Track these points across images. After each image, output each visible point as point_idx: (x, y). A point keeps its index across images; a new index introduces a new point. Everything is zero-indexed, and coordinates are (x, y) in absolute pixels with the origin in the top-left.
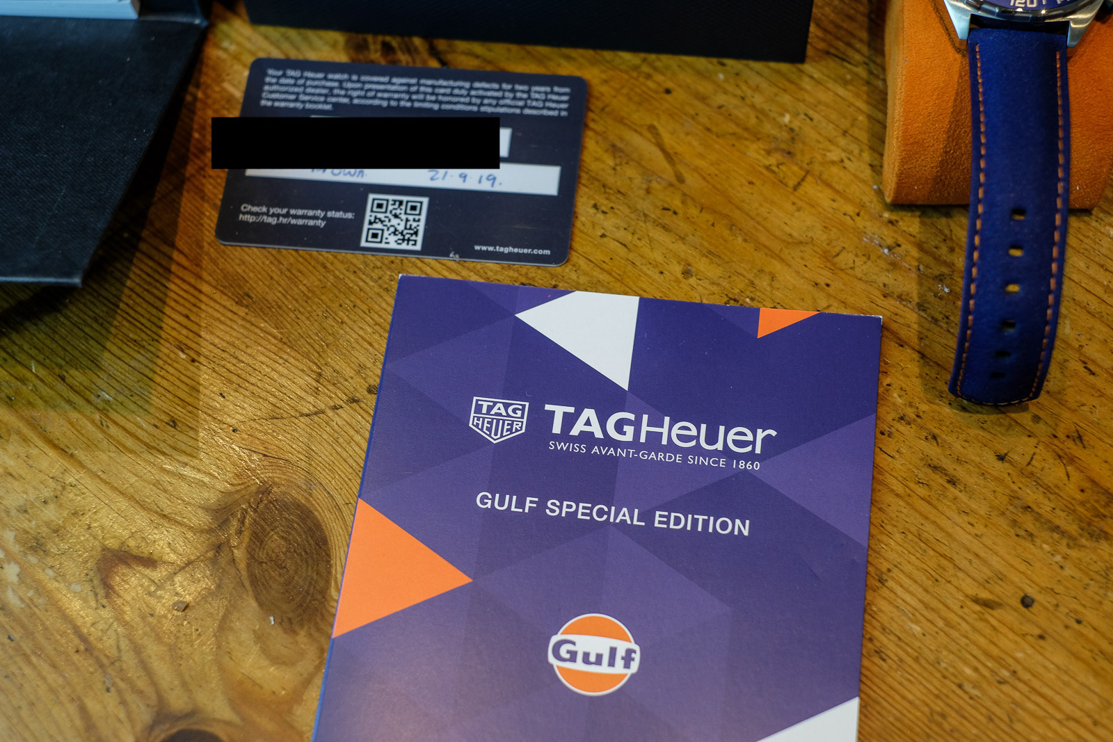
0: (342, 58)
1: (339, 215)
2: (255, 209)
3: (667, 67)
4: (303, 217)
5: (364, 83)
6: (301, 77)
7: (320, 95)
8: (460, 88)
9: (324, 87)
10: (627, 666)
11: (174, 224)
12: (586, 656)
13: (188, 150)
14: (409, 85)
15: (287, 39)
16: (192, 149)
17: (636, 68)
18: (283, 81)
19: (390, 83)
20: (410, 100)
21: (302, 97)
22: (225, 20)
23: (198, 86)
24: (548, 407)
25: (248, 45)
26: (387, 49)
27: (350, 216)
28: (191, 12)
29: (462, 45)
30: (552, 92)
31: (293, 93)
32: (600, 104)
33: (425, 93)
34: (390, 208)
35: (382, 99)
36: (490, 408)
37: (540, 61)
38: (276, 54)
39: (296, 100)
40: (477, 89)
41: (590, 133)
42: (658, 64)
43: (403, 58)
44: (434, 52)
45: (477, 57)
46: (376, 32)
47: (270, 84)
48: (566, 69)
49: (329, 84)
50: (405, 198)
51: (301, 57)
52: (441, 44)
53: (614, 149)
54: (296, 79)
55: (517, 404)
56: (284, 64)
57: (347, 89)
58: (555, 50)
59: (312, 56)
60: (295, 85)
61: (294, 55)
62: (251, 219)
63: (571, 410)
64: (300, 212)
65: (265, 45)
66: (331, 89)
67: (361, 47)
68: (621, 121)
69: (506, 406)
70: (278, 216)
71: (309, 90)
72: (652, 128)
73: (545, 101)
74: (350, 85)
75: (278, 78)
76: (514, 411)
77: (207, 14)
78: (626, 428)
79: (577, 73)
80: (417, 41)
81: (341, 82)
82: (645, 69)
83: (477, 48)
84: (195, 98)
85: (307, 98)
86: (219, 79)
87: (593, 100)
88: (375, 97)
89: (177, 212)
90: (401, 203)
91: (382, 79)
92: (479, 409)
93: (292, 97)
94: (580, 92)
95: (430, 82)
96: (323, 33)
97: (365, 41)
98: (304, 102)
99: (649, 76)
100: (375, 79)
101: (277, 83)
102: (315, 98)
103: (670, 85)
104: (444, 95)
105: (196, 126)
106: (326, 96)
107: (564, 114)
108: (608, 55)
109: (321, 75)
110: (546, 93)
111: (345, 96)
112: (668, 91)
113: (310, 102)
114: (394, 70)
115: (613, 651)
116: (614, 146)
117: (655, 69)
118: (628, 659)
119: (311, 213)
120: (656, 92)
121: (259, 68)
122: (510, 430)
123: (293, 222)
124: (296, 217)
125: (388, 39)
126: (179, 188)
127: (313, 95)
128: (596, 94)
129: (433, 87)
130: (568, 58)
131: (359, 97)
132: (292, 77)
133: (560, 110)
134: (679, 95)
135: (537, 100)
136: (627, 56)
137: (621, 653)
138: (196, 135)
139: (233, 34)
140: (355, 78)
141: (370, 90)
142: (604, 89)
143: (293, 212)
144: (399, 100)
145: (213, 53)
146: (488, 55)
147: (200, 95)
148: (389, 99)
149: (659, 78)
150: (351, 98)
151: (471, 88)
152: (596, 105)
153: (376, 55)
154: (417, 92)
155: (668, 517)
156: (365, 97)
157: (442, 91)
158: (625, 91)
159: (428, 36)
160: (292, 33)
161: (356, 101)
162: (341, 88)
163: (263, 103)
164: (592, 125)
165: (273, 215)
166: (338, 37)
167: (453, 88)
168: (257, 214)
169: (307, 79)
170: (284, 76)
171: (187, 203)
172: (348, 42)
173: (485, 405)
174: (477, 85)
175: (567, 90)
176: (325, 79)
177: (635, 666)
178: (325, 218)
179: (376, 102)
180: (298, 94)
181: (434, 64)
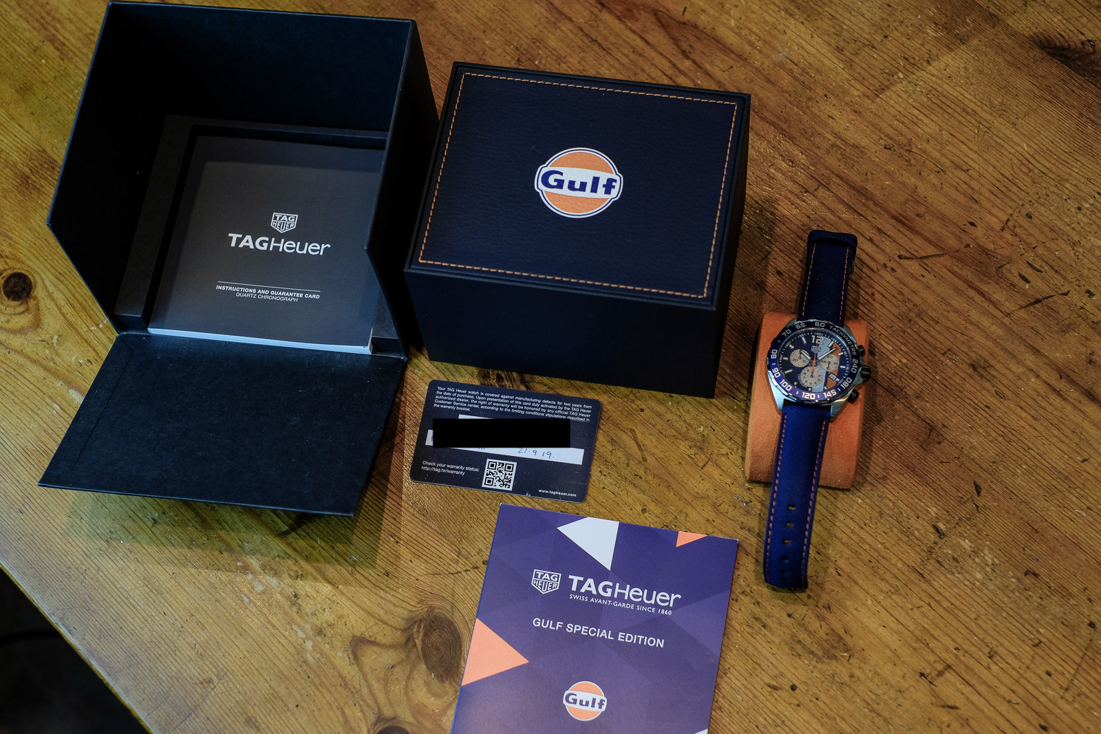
0: (476, 383)
1: (471, 469)
2: (429, 464)
3: (643, 397)
4: (453, 469)
5: (487, 397)
6: (455, 392)
7: (464, 402)
8: (536, 403)
9: (466, 398)
10: (600, 707)
11: (388, 470)
12: (581, 701)
13: (396, 429)
14: (510, 400)
15: (448, 369)
16: (398, 429)
17: (626, 396)
18: (445, 394)
19: (500, 398)
20: (510, 408)
21: (455, 403)
22: (416, 357)
23: (402, 394)
24: (570, 577)
25: (428, 372)
26: (499, 378)
27: (477, 470)
28: (399, 352)
29: (538, 378)
30: (582, 408)
31: (450, 401)
32: (607, 416)
33: (518, 405)
34: (497, 467)
35: (496, 406)
36: (542, 576)
37: (577, 389)
38: (443, 378)
39: (452, 405)
40: (545, 404)
41: (601, 431)
42: (638, 394)
43: (507, 384)
44: (523, 381)
45: (546, 385)
46: (494, 369)
47: (439, 395)
48: (591, 395)
49: (469, 397)
50: (505, 462)
51: (455, 381)
52: (527, 377)
53: (612, 441)
54: (452, 393)
55: (555, 574)
56: (447, 384)
57: (478, 400)
58: (586, 384)
59: (461, 380)
60: (451, 396)
61: (452, 379)
62: (427, 469)
63: (582, 579)
64: (452, 467)
65: (437, 372)
66: (470, 399)
67: (486, 376)
68: (617, 425)
69: (550, 575)
70: (441, 468)
71: (458, 400)
72: (632, 431)
73: (578, 412)
74: (479, 398)
75: (443, 391)
76: (554, 578)
77: (407, 354)
78: (608, 590)
79: (596, 398)
80: (515, 374)
81: (475, 396)
82: (632, 397)
83: (545, 380)
84: (400, 400)
85: (457, 404)
86: (413, 390)
87: (603, 413)
88: (492, 406)
89: (390, 462)
90: (503, 464)
91: (496, 396)
92: (536, 576)
93: (450, 403)
94: (597, 407)
95: (520, 399)
96: (466, 367)
97: (488, 373)
98: (455, 406)
99: (633, 401)
100: (493, 395)
101: (442, 395)
102: (462, 404)
103: (643, 407)
104: (527, 406)
105: (400, 416)
106: (467, 403)
107: (588, 420)
108: (612, 388)
109: (465, 392)
110: (579, 408)
111: (477, 404)
112: (642, 410)
113: (459, 406)
114: (503, 391)
115: (594, 700)
116: (612, 439)
117: (636, 397)
118: (601, 705)
119: (457, 467)
120: (636, 411)
121: (434, 385)
122: (551, 588)
123: (449, 471)
124: (450, 469)
125: (500, 372)
126: (391, 450)
127: (460, 402)
128: (605, 409)
129: (522, 401)
130: (592, 388)
131: (483, 405)
132: (450, 392)
133: (586, 418)
134: (648, 413)
135: (575, 412)
136: (622, 389)
137: (598, 701)
138: (400, 421)
139: (421, 365)
140: (482, 394)
141: (490, 401)
142: (609, 407)
143: (448, 466)
144: (504, 408)
145: (409, 374)
146: (551, 384)
147: (403, 399)
148: (499, 407)
149: (638, 402)
150: (480, 405)
151: (542, 403)
152: (605, 416)
153: (493, 382)
154: (514, 404)
155: (625, 636)
156: (487, 405)
157: (526, 404)
158: (620, 409)
159: (521, 373)
160: (451, 366)
161: (482, 407)
162: (475, 399)
163: (435, 405)
164: (602, 427)
165: (439, 468)
166: (474, 370)
167: (532, 402)
168: (430, 466)
169: (458, 393)
170: (446, 391)
171: (395, 458)
172: (479, 373)
173: (540, 574)
174: (544, 401)
175: (591, 407)
176: (467, 394)
177: (604, 708)
178: (464, 471)
179: (493, 408)
180: (453, 401)
181: (523, 388)
